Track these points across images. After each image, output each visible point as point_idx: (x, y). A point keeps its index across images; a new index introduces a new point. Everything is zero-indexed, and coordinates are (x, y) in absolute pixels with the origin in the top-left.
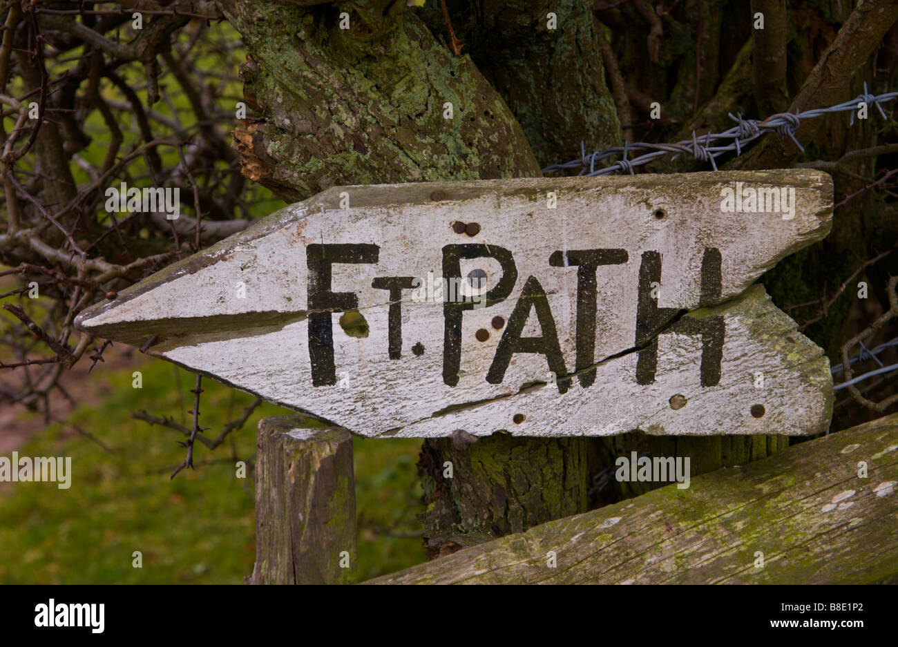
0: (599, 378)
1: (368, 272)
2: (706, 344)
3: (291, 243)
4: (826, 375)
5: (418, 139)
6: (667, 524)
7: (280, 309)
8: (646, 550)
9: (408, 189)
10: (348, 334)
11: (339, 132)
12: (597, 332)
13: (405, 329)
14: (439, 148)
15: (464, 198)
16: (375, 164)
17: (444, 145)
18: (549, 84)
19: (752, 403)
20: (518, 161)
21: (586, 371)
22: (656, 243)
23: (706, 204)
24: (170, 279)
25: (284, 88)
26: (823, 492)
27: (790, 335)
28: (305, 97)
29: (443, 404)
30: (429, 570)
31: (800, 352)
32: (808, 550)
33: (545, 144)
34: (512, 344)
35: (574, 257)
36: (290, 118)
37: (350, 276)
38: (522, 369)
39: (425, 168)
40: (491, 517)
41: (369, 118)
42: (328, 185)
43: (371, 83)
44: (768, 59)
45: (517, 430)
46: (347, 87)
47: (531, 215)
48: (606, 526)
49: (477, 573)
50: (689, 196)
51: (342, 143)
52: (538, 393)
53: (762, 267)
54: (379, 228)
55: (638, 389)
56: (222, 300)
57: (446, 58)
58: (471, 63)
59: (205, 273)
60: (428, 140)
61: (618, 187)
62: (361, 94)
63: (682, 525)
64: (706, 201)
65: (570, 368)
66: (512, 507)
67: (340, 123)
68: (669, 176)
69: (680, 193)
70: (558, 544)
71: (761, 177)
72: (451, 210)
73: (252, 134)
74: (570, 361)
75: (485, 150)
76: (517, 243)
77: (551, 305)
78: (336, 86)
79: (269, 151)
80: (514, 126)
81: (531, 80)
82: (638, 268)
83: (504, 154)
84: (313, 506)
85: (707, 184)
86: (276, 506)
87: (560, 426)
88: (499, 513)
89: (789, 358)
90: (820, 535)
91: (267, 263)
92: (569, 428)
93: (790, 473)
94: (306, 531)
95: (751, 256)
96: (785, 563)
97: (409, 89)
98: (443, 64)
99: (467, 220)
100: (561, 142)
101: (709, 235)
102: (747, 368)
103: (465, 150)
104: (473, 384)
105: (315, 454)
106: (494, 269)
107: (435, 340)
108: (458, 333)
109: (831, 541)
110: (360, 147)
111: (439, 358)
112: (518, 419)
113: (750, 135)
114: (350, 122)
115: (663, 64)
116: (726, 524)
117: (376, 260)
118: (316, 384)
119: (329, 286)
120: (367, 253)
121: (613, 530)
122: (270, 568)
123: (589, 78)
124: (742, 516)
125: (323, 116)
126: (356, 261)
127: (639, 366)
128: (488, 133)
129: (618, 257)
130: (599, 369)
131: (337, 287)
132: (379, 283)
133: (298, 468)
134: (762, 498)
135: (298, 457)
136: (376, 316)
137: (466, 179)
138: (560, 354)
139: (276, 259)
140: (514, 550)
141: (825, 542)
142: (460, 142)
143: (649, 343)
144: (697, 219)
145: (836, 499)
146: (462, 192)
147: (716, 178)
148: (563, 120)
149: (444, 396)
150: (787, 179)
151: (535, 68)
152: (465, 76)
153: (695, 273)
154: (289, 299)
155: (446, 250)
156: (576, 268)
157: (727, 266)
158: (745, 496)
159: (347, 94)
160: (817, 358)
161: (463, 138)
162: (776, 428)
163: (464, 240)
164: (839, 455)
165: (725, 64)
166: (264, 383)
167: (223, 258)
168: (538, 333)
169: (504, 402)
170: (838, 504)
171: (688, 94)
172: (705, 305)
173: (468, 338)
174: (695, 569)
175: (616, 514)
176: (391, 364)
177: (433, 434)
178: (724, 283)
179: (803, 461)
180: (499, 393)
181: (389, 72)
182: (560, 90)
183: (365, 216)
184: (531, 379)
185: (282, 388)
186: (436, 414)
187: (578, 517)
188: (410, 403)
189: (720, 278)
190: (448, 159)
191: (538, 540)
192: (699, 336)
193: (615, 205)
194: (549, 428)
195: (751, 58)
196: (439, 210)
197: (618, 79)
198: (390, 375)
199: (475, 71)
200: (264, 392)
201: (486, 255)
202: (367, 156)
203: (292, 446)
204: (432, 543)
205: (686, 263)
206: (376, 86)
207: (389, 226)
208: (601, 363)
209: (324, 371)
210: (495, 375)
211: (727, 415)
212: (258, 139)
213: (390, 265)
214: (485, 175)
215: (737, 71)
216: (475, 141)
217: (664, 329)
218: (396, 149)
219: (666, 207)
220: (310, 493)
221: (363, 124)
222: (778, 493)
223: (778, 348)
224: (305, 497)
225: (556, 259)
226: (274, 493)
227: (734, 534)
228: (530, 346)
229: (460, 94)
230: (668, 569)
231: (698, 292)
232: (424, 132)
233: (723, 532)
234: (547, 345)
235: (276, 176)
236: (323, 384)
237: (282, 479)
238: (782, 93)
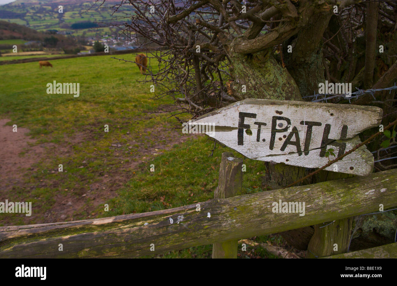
0: (310, 154)
1: (253, 120)
2: (340, 149)
3: (235, 111)
4: (372, 162)
5: (270, 88)
6: (322, 192)
7: (232, 126)
8: (315, 198)
9: (266, 101)
10: (247, 134)
11: (250, 85)
12: (311, 142)
13: (261, 135)
14: (275, 91)
15: (279, 105)
16: (258, 94)
17: (277, 90)
18: (308, 75)
19: (350, 166)
20: (296, 96)
21: (307, 152)
22: (330, 122)
23: (345, 113)
24: (207, 116)
25: (239, 73)
26: (366, 189)
27: (364, 150)
28: (243, 76)
29: (269, 154)
30: (258, 195)
31: (366, 155)
32: (359, 203)
33: (306, 89)
34: (288, 142)
35: (307, 123)
36: (239, 81)
37: (249, 121)
38: (290, 148)
39: (271, 96)
40: (278, 181)
41: (258, 82)
42: (247, 98)
43: (260, 73)
44: (368, 73)
45: (286, 163)
46: (253, 74)
47: (296, 111)
48: (306, 190)
49: (270, 198)
50: (341, 111)
51: (251, 88)
52: (293, 155)
53: (359, 132)
54: (257, 110)
55: (320, 158)
56: (218, 122)
57: (280, 68)
58: (286, 70)
59: (215, 116)
60: (273, 89)
61: (321, 106)
62: (257, 76)
63: (326, 193)
64: (345, 112)
65: (302, 150)
66: (283, 179)
67: (251, 83)
68: (336, 104)
69: (338, 109)
70: (292, 193)
71: (362, 108)
72: (276, 107)
73: (230, 84)
74: (303, 148)
75: (287, 92)
76: (292, 117)
77: (299, 134)
78: (251, 74)
79: (234, 88)
80: (296, 87)
81: (304, 74)
82: (324, 128)
83: (292, 94)
84: (231, 177)
85: (346, 108)
86: (223, 175)
87: (298, 164)
88: (280, 180)
89: (363, 156)
90: (363, 200)
91: (229, 115)
92: (300, 164)
93: (358, 183)
94: (229, 182)
95: (356, 128)
96: (352, 206)
97: (269, 76)
98: (279, 70)
99: (279, 110)
100: (310, 89)
101: (345, 122)
102: (350, 157)
103: (282, 92)
104: (277, 150)
105: (233, 165)
106: (285, 123)
107: (268, 139)
108: (274, 138)
109: (366, 202)
110: (255, 89)
111: (269, 143)
112: (287, 160)
113: (361, 94)
114: (253, 83)
115: (340, 71)
116: (338, 194)
117: (256, 118)
118: (239, 145)
119: (244, 122)
120: (253, 116)
121: (308, 192)
122: (221, 188)
123: (319, 74)
124: (343, 193)
125: (247, 81)
126: (251, 117)
127: (321, 152)
128: (288, 88)
129: (319, 124)
130: (310, 151)
131: (245, 123)
132: (256, 123)
133: (228, 167)
134: (349, 189)
135: (229, 164)
136: (254, 131)
137: (281, 100)
138: (300, 146)
139: (232, 114)
140: (281, 193)
141: (364, 202)
142: (281, 90)
143: (324, 147)
144: (342, 117)
145: (370, 191)
146: (279, 103)
147: (349, 107)
148: (311, 84)
149: (269, 152)
150: (369, 109)
151: (305, 71)
152: (284, 73)
153: (340, 131)
154: (234, 124)
155: (273, 117)
156: (307, 126)
157: (349, 130)
158: (345, 187)
159: (254, 76)
160: (371, 157)
161: (282, 89)
162: (356, 173)
163: (278, 115)
164: (372, 180)
165: (356, 72)
166: (226, 142)
167: (219, 113)
168: (295, 140)
169: (284, 156)
170: (370, 193)
171: (346, 79)
172: (341, 139)
173: (277, 139)
174: (328, 205)
175: (309, 187)
176: (257, 143)
177: (266, 160)
178: (347, 135)
179: (362, 180)
180: (283, 153)
181: (265, 71)
182: (311, 77)
183: (254, 107)
184: (292, 151)
185: (231, 144)
186: (267, 156)
187: (299, 187)
188: (260, 152)
189: (347, 133)
190: (277, 94)
191: (287, 192)
192: (338, 147)
193: (320, 111)
194: (295, 164)
195: (364, 71)
196: (272, 107)
197: (328, 74)
198: (256, 145)
199: (287, 72)
200: (227, 145)
201: (283, 120)
202: (257, 92)
203: (228, 162)
204: (263, 184)
205: (338, 128)
206: (262, 74)
207: (260, 110)
208: (310, 150)
209: (241, 142)
210: (283, 149)
211: (343, 168)
212: (231, 85)
213: (259, 119)
214: (286, 99)
215: (360, 74)
216: (285, 90)
217: (329, 144)
218: (264, 90)
219: (334, 113)
220: (231, 174)
221: (257, 83)
222: (354, 188)
223: (360, 153)
224: (229, 174)
225: (302, 123)
226: (223, 171)
227: (340, 197)
228: (292, 143)
229: (282, 78)
230: (321, 204)
231: (340, 136)
232: (271, 87)
233: (337, 196)
234: (297, 143)
235: (235, 94)
236: (240, 145)
237: (225, 169)
238: (371, 81)
